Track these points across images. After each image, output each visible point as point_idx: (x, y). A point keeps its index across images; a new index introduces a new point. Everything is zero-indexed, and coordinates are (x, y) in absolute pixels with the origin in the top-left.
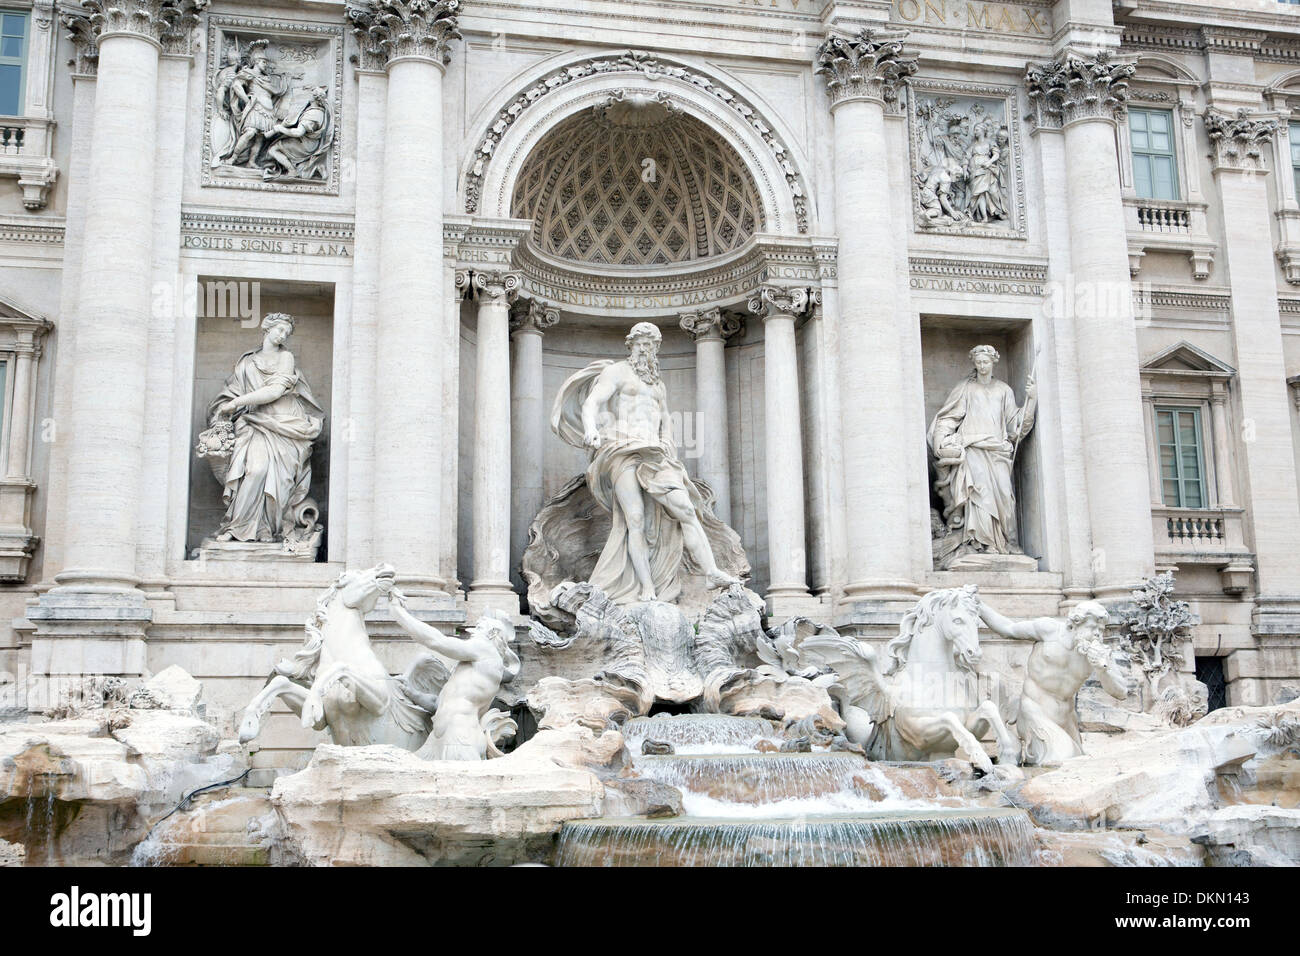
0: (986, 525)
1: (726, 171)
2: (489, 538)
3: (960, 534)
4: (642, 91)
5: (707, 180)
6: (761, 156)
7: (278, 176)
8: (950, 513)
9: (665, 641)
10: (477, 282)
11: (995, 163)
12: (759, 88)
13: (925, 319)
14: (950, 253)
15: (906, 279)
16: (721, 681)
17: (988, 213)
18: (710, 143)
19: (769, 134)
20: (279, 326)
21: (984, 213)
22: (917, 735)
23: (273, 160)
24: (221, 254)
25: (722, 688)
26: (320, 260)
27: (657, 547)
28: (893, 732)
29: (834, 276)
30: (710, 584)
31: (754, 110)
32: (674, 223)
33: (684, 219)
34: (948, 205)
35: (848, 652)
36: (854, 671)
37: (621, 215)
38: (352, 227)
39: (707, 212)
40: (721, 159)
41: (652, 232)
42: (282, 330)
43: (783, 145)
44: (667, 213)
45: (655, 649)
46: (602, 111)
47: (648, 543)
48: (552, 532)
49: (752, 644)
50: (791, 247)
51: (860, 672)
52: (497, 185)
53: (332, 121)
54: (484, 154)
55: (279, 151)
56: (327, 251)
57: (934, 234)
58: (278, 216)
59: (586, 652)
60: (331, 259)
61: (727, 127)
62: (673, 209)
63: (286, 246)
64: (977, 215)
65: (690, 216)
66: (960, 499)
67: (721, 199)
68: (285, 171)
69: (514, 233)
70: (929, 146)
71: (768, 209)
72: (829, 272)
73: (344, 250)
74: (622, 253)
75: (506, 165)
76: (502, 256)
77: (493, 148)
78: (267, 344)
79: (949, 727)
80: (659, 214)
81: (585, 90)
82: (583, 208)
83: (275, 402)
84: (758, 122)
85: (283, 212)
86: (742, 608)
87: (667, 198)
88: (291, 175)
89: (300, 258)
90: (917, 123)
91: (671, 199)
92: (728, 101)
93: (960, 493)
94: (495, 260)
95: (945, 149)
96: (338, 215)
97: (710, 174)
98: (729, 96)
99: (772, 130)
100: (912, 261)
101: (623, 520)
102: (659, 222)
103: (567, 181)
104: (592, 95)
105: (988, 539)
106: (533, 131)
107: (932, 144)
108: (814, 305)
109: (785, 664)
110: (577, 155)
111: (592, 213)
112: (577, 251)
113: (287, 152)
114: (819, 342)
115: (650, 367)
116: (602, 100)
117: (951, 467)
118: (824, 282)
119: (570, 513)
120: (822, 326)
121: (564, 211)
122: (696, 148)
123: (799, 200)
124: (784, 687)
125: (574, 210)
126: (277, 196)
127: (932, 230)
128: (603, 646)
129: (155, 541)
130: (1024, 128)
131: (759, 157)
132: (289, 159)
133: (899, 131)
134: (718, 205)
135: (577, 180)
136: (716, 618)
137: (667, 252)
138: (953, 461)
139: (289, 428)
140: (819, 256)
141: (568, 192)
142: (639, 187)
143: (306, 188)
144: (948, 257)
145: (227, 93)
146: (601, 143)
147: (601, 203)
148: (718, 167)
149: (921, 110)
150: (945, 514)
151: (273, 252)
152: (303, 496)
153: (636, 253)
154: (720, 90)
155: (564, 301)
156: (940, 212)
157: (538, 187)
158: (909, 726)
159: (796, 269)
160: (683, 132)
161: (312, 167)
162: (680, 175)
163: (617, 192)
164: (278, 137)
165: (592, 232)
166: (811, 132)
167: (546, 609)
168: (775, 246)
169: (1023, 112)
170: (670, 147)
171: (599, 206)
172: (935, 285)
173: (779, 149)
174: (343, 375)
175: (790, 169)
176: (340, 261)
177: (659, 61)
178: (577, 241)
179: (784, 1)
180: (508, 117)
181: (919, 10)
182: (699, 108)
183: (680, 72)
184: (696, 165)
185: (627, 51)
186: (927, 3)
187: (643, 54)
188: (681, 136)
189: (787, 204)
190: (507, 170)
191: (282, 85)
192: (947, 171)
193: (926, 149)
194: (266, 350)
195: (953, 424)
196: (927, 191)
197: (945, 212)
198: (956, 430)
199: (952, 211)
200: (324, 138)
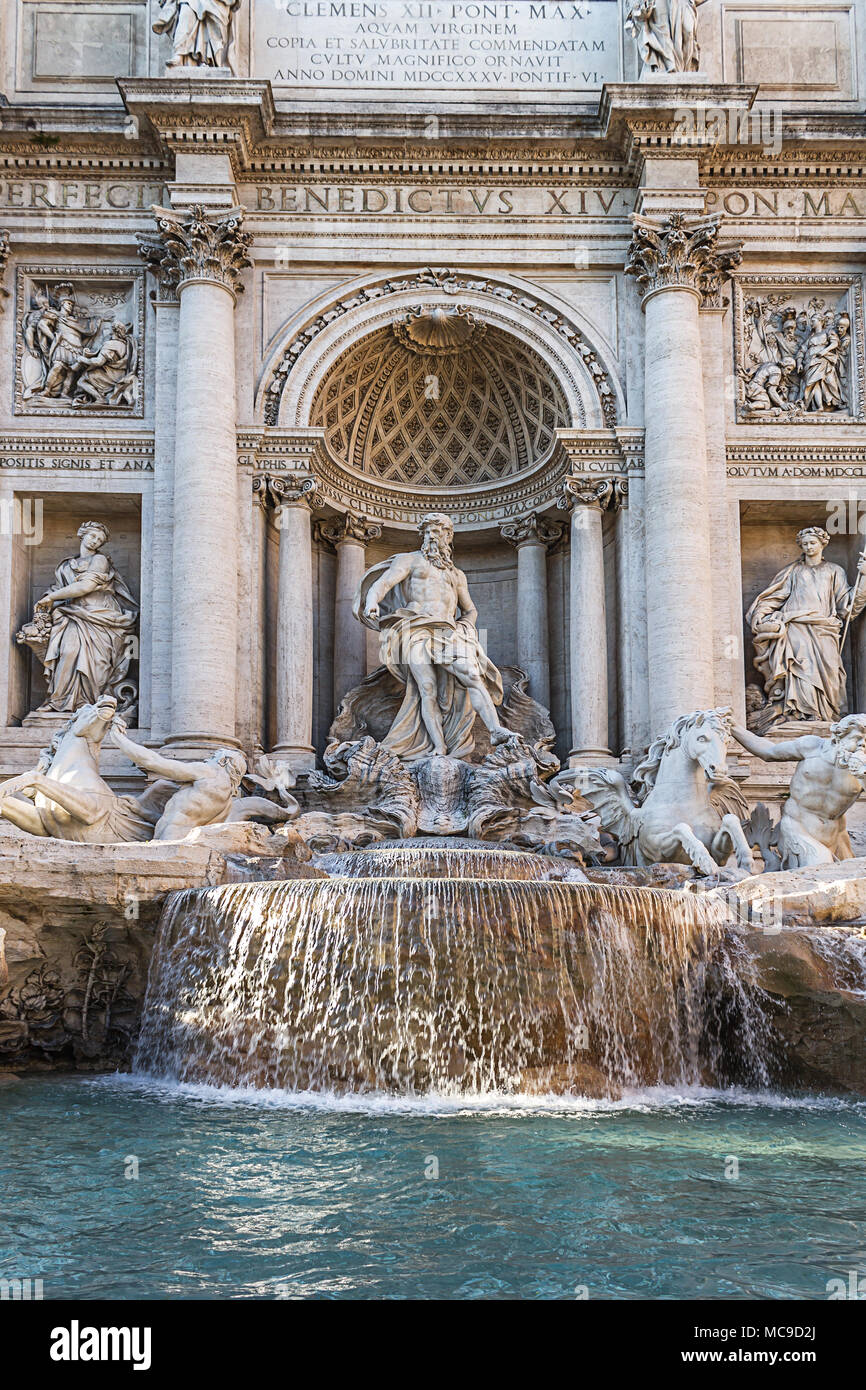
0: (809, 696)
1: (539, 383)
3: (779, 705)
4: (442, 306)
5: (524, 398)
6: (567, 358)
7: (87, 404)
8: (771, 687)
9: (437, 786)
10: (274, 486)
11: (832, 351)
12: (568, 296)
13: (745, 505)
14: (773, 439)
15: (722, 467)
16: (483, 816)
17: (824, 401)
18: (520, 356)
19: (576, 338)
20: (92, 534)
21: (820, 403)
22: (656, 850)
23: (83, 391)
24: (35, 473)
25: (486, 822)
26: (126, 474)
27: (451, 713)
28: (638, 852)
29: (642, 466)
30: (493, 740)
31: (561, 316)
32: (498, 444)
33: (505, 439)
34: (778, 399)
35: (599, 781)
36: (605, 800)
37: (446, 442)
38: (152, 443)
39: (525, 429)
40: (532, 371)
41: (477, 456)
42: (94, 536)
43: (590, 345)
44: (490, 436)
45: (430, 793)
46: (403, 330)
47: (441, 710)
48: (364, 709)
49: (528, 788)
50: (595, 440)
51: (611, 799)
52: (294, 401)
53: (135, 352)
54: (282, 373)
55: (87, 381)
56: (133, 466)
57: (759, 424)
58: (83, 436)
59: (360, 794)
60: (137, 473)
61: (532, 335)
62: (495, 431)
63: (94, 463)
64: (811, 405)
65: (510, 435)
66: (779, 670)
67: (538, 413)
68: (93, 400)
69: (309, 441)
70: (760, 343)
71: (574, 409)
72: (636, 463)
73: (149, 464)
74: (449, 476)
75: (303, 382)
76: (299, 464)
77: (290, 367)
78: (83, 551)
79: (680, 837)
80: (482, 437)
81: (383, 309)
82: (407, 436)
83: (88, 595)
84: (565, 328)
85: (87, 432)
86: (518, 757)
87: (489, 422)
88: (99, 402)
89: (108, 473)
90: (744, 322)
91: (493, 421)
92: (532, 310)
93: (779, 665)
94: (292, 466)
95: (779, 346)
96: (139, 432)
97: (526, 390)
98: (533, 304)
99: (579, 334)
100: (730, 449)
101: (416, 690)
102: (483, 445)
103: (387, 408)
104: (390, 313)
105: (810, 708)
106: (330, 350)
107: (763, 341)
108: (621, 495)
109: (559, 806)
110: (391, 381)
111: (416, 441)
112: (404, 476)
113: (94, 382)
114: (625, 531)
115: (442, 553)
116: (400, 317)
117: (771, 641)
118: (630, 473)
119: (380, 692)
120: (627, 514)
121: (386, 439)
122: (508, 365)
123: (608, 399)
124: (553, 824)
125: (398, 438)
126: (84, 420)
127: (756, 421)
128: (374, 789)
131: (565, 360)
132: (96, 389)
133: (719, 329)
134: (535, 421)
135: (397, 409)
136: (490, 765)
137: (491, 471)
138: (771, 635)
139: (98, 616)
140: (625, 448)
141: (389, 420)
142: (460, 413)
143: (111, 413)
144: (771, 443)
145: (35, 332)
146: (415, 370)
147: (424, 432)
148: (531, 381)
149: (750, 307)
150: (766, 688)
151: (82, 469)
152: (121, 677)
153: (463, 475)
154: (525, 300)
155: (387, 518)
156: (768, 405)
157: (354, 413)
158: (648, 843)
159: (602, 463)
160: (492, 348)
161: (117, 395)
162: (497, 396)
163: (440, 419)
164: (84, 368)
165: (418, 458)
166: (622, 334)
167: (333, 763)
168: (577, 440)
170: (484, 367)
171: (423, 433)
172: (758, 472)
173: (587, 351)
174: (151, 572)
175: (598, 370)
176: (145, 474)
177: (461, 276)
178: (403, 467)
179: (594, 207)
180: (305, 338)
181: (747, 204)
182: (502, 318)
183: (482, 285)
184: (511, 383)
185: (425, 270)
186: (757, 196)
187: (444, 271)
188: (492, 354)
189: (594, 403)
190: (305, 386)
191: (94, 325)
192: (779, 365)
193: (756, 347)
194: (83, 555)
195: (775, 604)
196: (754, 385)
197: (774, 404)
198: (779, 609)
199: (782, 403)
200: (129, 365)
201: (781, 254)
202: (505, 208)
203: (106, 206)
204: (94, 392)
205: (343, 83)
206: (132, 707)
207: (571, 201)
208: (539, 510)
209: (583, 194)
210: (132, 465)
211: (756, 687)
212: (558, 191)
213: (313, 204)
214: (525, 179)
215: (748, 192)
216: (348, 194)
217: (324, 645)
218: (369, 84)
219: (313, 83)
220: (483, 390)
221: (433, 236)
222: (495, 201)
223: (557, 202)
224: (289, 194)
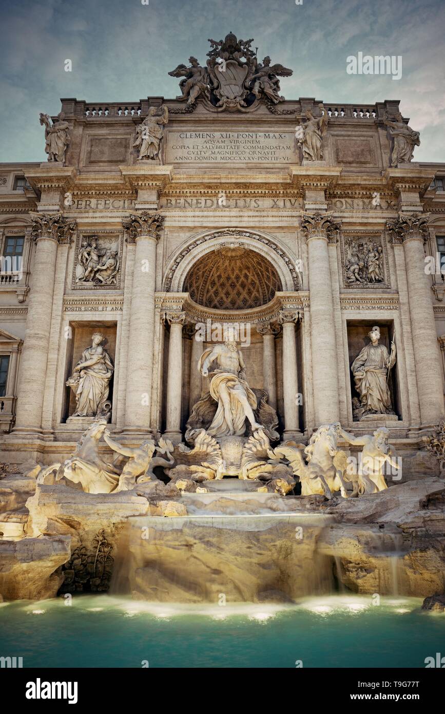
0: (376, 402)
2: (171, 413)
3: (365, 407)
4: (233, 243)
6: (280, 263)
7: (99, 284)
8: (362, 398)
9: (230, 451)
10: (169, 318)
11: (377, 259)
12: (279, 238)
13: (348, 322)
14: (357, 295)
15: (339, 306)
17: (375, 279)
19: (283, 255)
20: (97, 338)
21: (374, 279)
23: (98, 279)
24: (78, 313)
26: (112, 312)
29: (309, 306)
31: (277, 246)
32: (255, 293)
33: (258, 291)
34: (358, 277)
38: (122, 300)
39: (266, 287)
41: (247, 297)
43: (288, 258)
44: (252, 289)
46: (219, 252)
47: (232, 413)
48: (201, 411)
49: (266, 451)
50: (291, 296)
52: (177, 281)
53: (118, 263)
54: (173, 270)
55: (100, 275)
57: (352, 288)
58: (97, 298)
60: (116, 312)
62: (254, 288)
63: (100, 308)
64: (371, 281)
65: (260, 289)
66: (364, 392)
67: (270, 281)
68: (101, 282)
69: (182, 298)
72: (307, 305)
73: (121, 308)
74: (237, 305)
76: (178, 307)
77: (176, 268)
78: (94, 345)
80: (249, 290)
81: (211, 244)
82: (220, 289)
83: (95, 365)
84: (279, 251)
88: (103, 284)
89: (105, 312)
91: (253, 283)
92: (267, 244)
93: (365, 390)
95: (358, 256)
96: (118, 295)
97: (265, 273)
98: (267, 242)
99: (284, 253)
100: (342, 298)
101: (223, 405)
102: (250, 293)
103: (212, 279)
104: (214, 246)
105: (377, 408)
106: (191, 261)
107: (352, 254)
108: (301, 319)
110: (214, 269)
111: (224, 291)
112: (219, 306)
113: (102, 275)
114: (303, 333)
115: (233, 345)
116: (218, 247)
117: (360, 380)
118: (305, 309)
119: (208, 404)
120: (304, 326)
121: (212, 291)
122: (258, 263)
123: (296, 279)
125: (217, 290)
126: (98, 291)
128: (205, 453)
129: (48, 416)
130: (389, 245)
133: (334, 250)
134: (269, 284)
137: (253, 304)
138: (360, 377)
139: (98, 374)
140: (303, 298)
144: (356, 297)
145: (82, 256)
148: (267, 270)
149: (347, 242)
150: (360, 399)
151: (95, 311)
152: (104, 400)
153: (242, 305)
154: (263, 240)
156: (355, 280)
159: (294, 305)
161: (110, 281)
162: (255, 274)
163: (233, 283)
164: (99, 270)
165: (224, 298)
166: (300, 253)
167: (189, 440)
168: (284, 296)
169: (388, 238)
170: (249, 263)
171: (226, 288)
172: (353, 308)
173: (287, 260)
174: (119, 354)
175: (291, 267)
176: (119, 312)
177: (240, 232)
178: (218, 302)
179: (288, 204)
180: (182, 256)
181: (342, 204)
182: (256, 247)
183: (248, 234)
184: (260, 269)
185: (227, 229)
186: (346, 202)
187: (234, 229)
188: (252, 259)
189: (290, 281)
190: (181, 275)
191: (103, 252)
192: (358, 264)
193: (349, 257)
194: (93, 347)
195: (361, 363)
196: (349, 272)
197: (357, 280)
198: (363, 365)
199: (360, 279)
200: (116, 269)
201: (355, 223)
202: (256, 206)
203: (111, 207)
204: (102, 279)
205: (198, 161)
206: (109, 413)
207: (281, 203)
208: (271, 321)
209: (284, 200)
210: (114, 308)
211: (356, 399)
212: (276, 199)
213: (187, 205)
214: (264, 196)
215: (343, 200)
216: (200, 201)
217: (186, 380)
218: (208, 161)
219: (188, 161)
220: (249, 271)
221: (230, 217)
222: (253, 203)
223: (275, 203)
224: (178, 201)
